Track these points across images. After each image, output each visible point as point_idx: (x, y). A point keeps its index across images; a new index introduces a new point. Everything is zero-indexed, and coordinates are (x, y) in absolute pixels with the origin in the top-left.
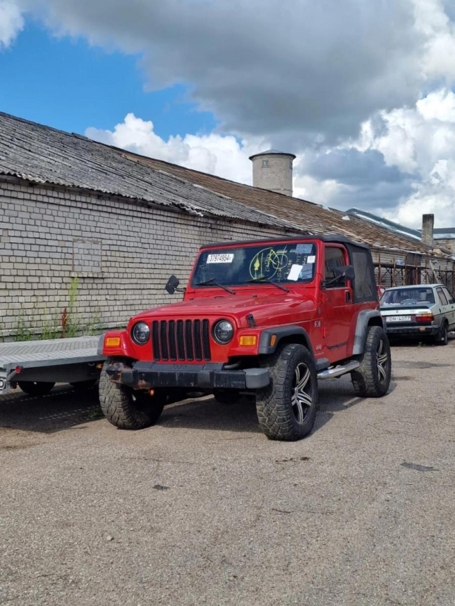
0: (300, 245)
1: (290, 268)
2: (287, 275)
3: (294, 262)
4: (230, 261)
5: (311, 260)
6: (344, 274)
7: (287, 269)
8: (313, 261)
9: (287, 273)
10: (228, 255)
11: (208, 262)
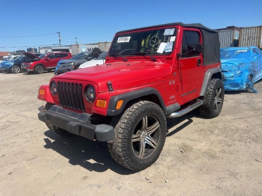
0: (167, 29)
1: (159, 45)
2: (157, 50)
3: (162, 41)
4: (128, 41)
5: (173, 39)
6: (194, 50)
7: (157, 46)
8: (174, 40)
9: (157, 48)
10: (127, 37)
11: (118, 42)
